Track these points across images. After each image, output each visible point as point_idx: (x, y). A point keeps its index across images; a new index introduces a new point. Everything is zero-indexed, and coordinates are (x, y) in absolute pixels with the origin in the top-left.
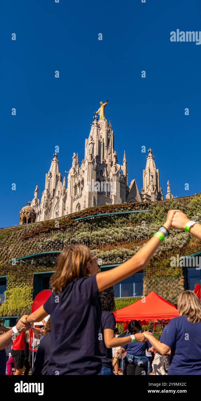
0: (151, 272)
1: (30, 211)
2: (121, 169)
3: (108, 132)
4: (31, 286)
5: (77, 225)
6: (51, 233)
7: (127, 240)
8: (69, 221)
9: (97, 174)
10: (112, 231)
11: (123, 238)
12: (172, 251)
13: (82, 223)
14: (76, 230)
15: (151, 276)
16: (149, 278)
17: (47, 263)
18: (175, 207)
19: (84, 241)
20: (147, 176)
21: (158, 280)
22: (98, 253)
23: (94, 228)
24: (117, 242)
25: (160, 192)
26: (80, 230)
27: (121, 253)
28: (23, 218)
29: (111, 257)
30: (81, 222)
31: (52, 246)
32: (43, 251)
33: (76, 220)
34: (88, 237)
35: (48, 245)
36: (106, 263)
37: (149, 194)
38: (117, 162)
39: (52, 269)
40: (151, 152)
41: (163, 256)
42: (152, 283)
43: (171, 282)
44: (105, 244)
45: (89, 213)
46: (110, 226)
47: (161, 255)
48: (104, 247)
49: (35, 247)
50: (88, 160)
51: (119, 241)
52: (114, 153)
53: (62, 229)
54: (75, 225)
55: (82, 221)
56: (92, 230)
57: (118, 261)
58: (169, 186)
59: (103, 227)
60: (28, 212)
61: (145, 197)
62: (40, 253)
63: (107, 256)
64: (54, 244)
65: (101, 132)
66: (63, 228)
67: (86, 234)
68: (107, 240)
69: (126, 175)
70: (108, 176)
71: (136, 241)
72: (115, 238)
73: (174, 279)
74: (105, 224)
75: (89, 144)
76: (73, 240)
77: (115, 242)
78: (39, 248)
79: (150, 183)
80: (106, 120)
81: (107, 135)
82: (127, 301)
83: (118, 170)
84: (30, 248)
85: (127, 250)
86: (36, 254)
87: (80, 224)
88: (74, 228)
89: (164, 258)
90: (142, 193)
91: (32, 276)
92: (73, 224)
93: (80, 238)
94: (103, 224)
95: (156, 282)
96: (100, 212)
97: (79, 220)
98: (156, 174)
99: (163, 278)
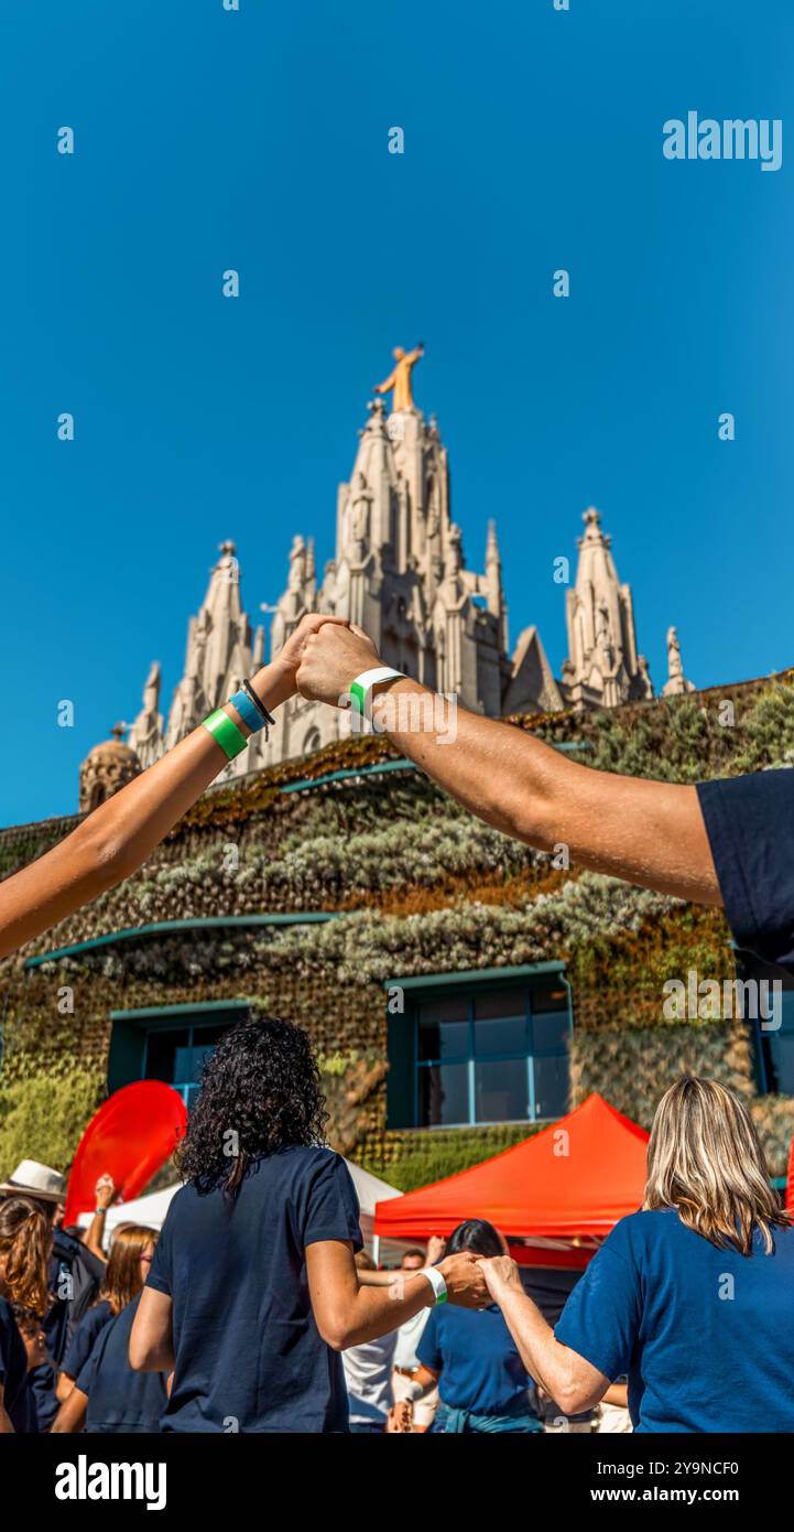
0: (600, 1010)
1: (121, 760)
2: (477, 590)
3: (427, 456)
4: (98, 1070)
5: (292, 809)
6: (189, 845)
7: (493, 869)
8: (260, 797)
9: (385, 612)
10: (434, 831)
11: (476, 861)
12: (689, 916)
13: (313, 802)
14: (289, 830)
15: (604, 1028)
16: (593, 1034)
17: (168, 972)
18: (688, 727)
19: (318, 875)
20: (584, 613)
21: (635, 1044)
22: (377, 924)
23: (361, 823)
24: (452, 880)
25: (639, 673)
26: (304, 829)
27: (469, 925)
28: (95, 788)
29: (429, 942)
30: (306, 798)
31: (188, 899)
32: (155, 918)
33: (286, 789)
34: (334, 859)
35: (174, 894)
36: (409, 968)
37: (596, 681)
38: (462, 564)
39: (188, 994)
40: (598, 523)
41: (650, 938)
42: (606, 1059)
43: (693, 1055)
44: (404, 888)
45: (341, 763)
46: (424, 813)
47: (642, 934)
48: (401, 901)
49: (123, 905)
50: (348, 562)
51: (462, 873)
52: (449, 529)
53: (231, 829)
54: (282, 813)
55: (312, 795)
56: (352, 828)
57: (459, 958)
58: (678, 650)
59: (394, 817)
60: (112, 767)
61: (577, 694)
62: (140, 928)
63: (414, 940)
64: (199, 891)
65: (399, 456)
66: (236, 823)
67: (328, 847)
68: (413, 868)
69: (502, 613)
70: (426, 617)
71: (535, 872)
72: (445, 862)
73: (704, 1039)
74: (403, 805)
75: (355, 503)
76: (276, 874)
77: (444, 879)
78: (136, 909)
79: (596, 640)
80: (420, 415)
81: (425, 468)
82: (500, 1141)
83: (466, 593)
84: (104, 908)
85: (496, 911)
86: (126, 934)
87: (303, 807)
88: (281, 824)
89: (653, 948)
90: (567, 679)
91: (104, 1029)
92: (277, 807)
93: (305, 862)
94: (393, 805)
95: (624, 1057)
96: (382, 755)
97: (299, 792)
98: (621, 603)
99: (654, 1037)
